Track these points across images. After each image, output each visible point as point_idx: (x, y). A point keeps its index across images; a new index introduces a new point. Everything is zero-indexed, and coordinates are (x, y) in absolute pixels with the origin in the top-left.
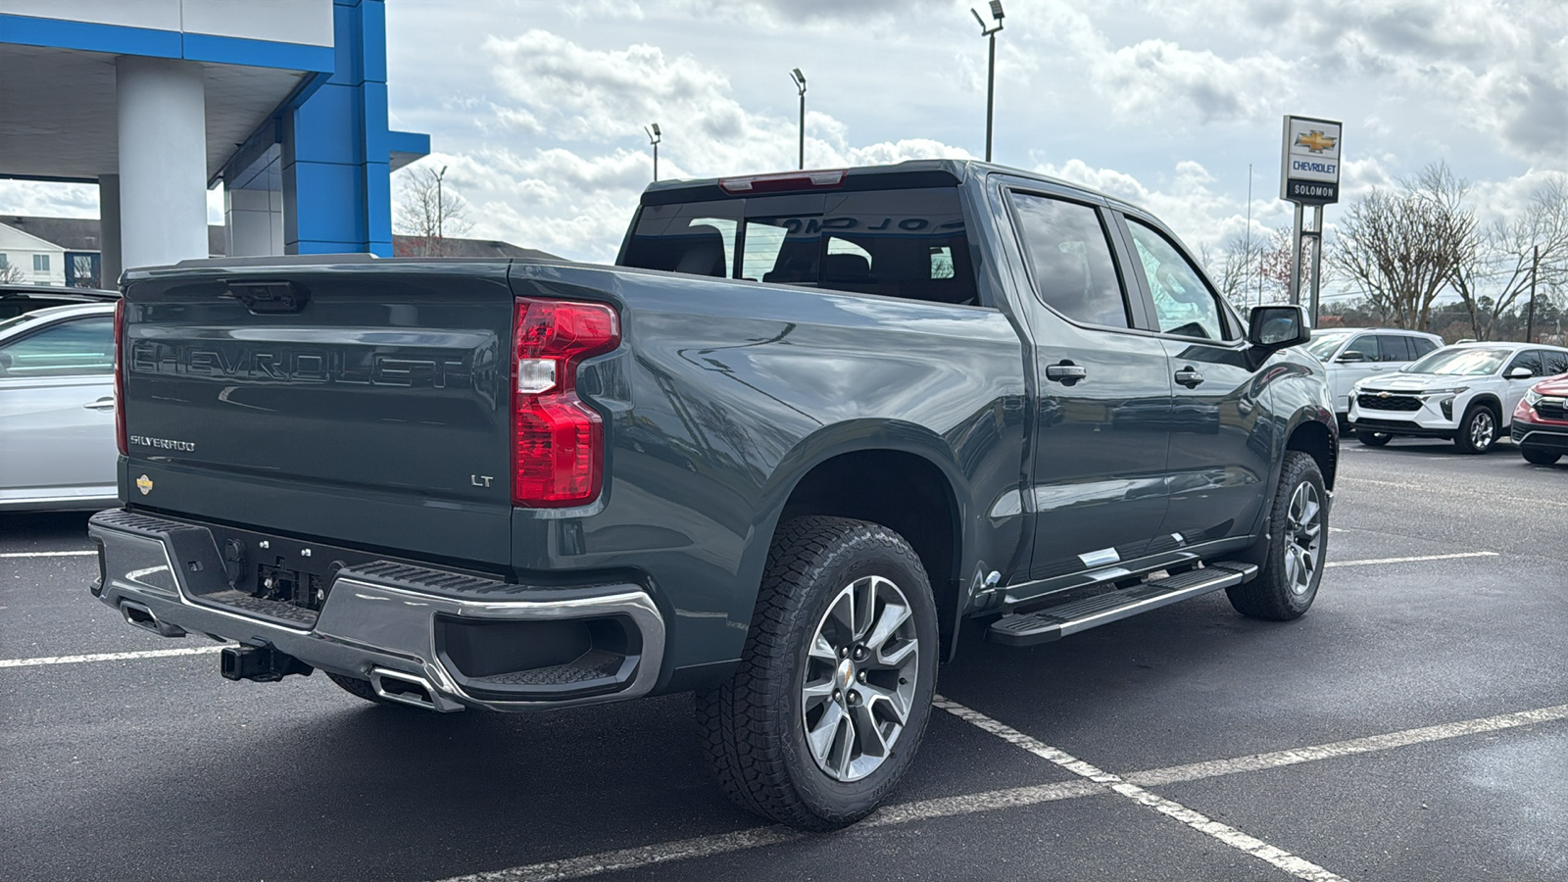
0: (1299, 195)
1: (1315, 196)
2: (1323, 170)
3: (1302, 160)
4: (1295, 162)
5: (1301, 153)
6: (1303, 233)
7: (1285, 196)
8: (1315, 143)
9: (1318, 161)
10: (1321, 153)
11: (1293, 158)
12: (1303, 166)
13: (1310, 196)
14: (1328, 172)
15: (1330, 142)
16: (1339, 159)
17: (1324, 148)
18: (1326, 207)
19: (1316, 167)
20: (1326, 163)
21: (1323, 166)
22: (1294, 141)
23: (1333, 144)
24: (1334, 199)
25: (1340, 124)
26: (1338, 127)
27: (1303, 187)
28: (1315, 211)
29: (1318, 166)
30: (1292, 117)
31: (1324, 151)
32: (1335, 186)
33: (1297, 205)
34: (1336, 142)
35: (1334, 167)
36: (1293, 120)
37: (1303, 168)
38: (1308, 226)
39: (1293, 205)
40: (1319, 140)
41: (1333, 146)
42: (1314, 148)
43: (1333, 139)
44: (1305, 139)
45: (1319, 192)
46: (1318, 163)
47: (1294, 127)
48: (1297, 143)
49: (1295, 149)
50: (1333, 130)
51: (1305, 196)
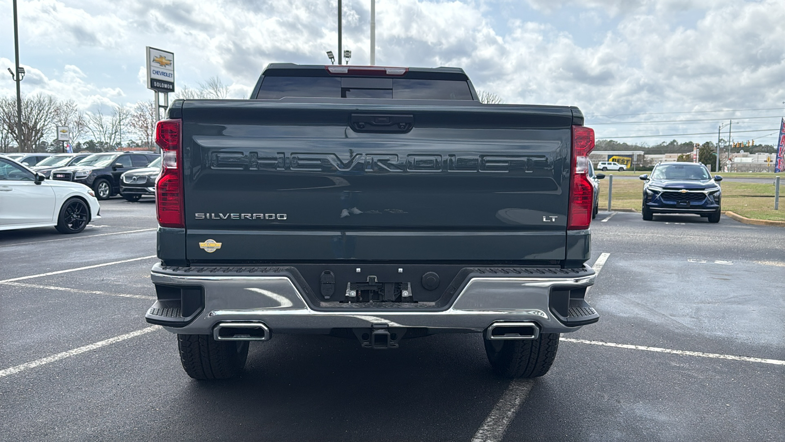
0: (157, 87)
1: (164, 88)
2: (167, 76)
3: (157, 70)
4: (153, 70)
5: (156, 66)
6: (160, 106)
7: (150, 87)
8: (162, 62)
9: (165, 71)
10: (165, 67)
11: (152, 68)
12: (157, 73)
13: (162, 88)
14: (169, 76)
15: (169, 62)
16: (174, 71)
17: (167, 65)
18: (169, 93)
19: (163, 74)
20: (168, 72)
21: (167, 74)
22: (152, 60)
23: (171, 63)
24: (173, 90)
25: (173, 54)
26: (172, 55)
27: (158, 83)
28: (165, 96)
29: (164, 73)
30: (150, 48)
31: (167, 66)
32: (172, 84)
33: (155, 92)
34: (172, 62)
35: (172, 74)
36: (151, 49)
37: (157, 74)
38: (162, 103)
39: (154, 92)
40: (164, 60)
41: (171, 64)
42: (162, 64)
43: (170, 61)
44: (157, 59)
45: (166, 86)
46: (164, 72)
47: (151, 52)
48: (154, 61)
49: (153, 64)
50: (169, 57)
51: (159, 88)
